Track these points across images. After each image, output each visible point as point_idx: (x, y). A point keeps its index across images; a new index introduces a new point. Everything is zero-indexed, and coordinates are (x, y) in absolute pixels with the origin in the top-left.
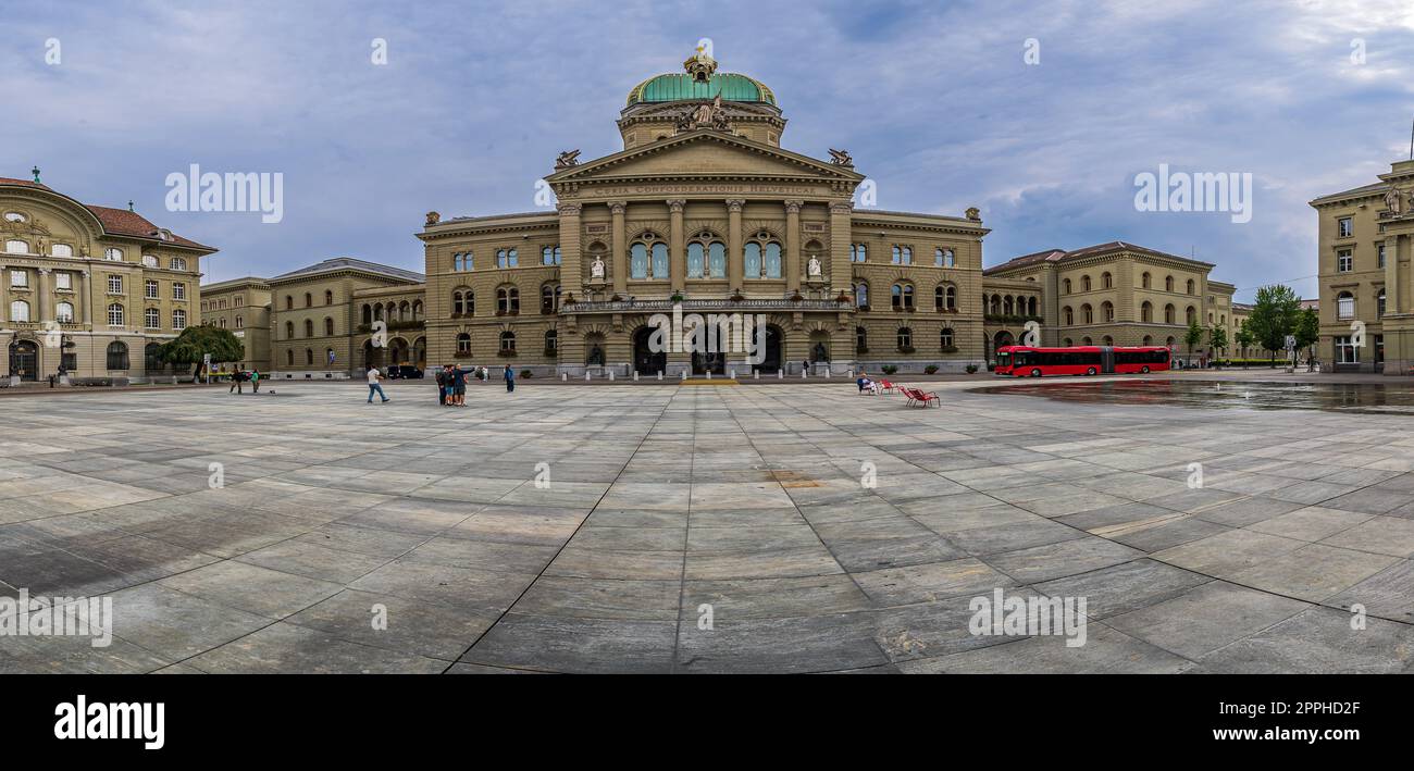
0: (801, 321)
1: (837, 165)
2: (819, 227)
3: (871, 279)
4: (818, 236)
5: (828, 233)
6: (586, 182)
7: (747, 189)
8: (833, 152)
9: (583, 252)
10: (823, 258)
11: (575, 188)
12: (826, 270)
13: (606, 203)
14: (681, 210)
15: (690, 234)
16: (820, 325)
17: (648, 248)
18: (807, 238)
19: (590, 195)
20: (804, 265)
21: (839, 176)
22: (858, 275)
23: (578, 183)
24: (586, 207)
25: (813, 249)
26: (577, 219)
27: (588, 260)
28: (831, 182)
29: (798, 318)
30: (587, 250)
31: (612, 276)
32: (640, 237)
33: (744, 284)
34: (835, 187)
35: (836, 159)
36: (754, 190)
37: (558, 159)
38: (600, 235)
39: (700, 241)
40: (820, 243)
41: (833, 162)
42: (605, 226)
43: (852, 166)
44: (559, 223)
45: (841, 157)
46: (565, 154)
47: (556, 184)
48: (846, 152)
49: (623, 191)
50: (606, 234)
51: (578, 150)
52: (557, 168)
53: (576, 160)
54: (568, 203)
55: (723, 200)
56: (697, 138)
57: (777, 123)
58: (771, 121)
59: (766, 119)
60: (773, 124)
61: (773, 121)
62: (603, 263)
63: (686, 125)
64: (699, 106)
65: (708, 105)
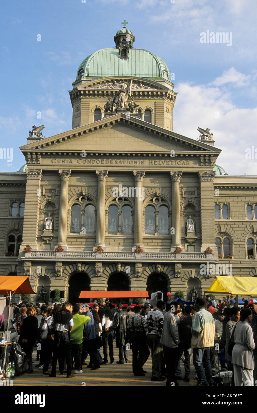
1: (204, 141)
2: (193, 193)
3: (232, 234)
4: (193, 199)
5: (199, 197)
7: (146, 162)
8: (201, 130)
9: (39, 209)
10: (196, 218)
11: (39, 157)
12: (198, 229)
13: (58, 171)
14: (105, 179)
15: (110, 199)
16: (193, 274)
17: (83, 208)
18: (185, 202)
19: (47, 163)
20: (184, 224)
21: (204, 150)
22: (222, 231)
23: (42, 153)
24: (46, 173)
25: (189, 210)
26: (38, 182)
27: (43, 216)
28: (200, 155)
29: (179, 268)
30: (42, 207)
31: (57, 230)
32: (78, 199)
33: (143, 239)
34: (202, 159)
35: (203, 135)
36: (151, 163)
37: (30, 132)
38: (52, 196)
39: (116, 204)
40: (193, 206)
41: (200, 139)
42: (55, 190)
43: (214, 142)
44: (26, 182)
45: (205, 134)
46: (35, 128)
47: (27, 152)
48: (209, 130)
49: (69, 161)
50: (56, 196)
51: (44, 125)
52: (28, 139)
53: (41, 134)
54: (32, 169)
55: (131, 171)
56: (116, 121)
57: (171, 97)
58: (166, 95)
59: (163, 94)
60: (168, 98)
61: (168, 95)
62: (52, 219)
63: (111, 109)
64: (119, 93)
65: (124, 92)
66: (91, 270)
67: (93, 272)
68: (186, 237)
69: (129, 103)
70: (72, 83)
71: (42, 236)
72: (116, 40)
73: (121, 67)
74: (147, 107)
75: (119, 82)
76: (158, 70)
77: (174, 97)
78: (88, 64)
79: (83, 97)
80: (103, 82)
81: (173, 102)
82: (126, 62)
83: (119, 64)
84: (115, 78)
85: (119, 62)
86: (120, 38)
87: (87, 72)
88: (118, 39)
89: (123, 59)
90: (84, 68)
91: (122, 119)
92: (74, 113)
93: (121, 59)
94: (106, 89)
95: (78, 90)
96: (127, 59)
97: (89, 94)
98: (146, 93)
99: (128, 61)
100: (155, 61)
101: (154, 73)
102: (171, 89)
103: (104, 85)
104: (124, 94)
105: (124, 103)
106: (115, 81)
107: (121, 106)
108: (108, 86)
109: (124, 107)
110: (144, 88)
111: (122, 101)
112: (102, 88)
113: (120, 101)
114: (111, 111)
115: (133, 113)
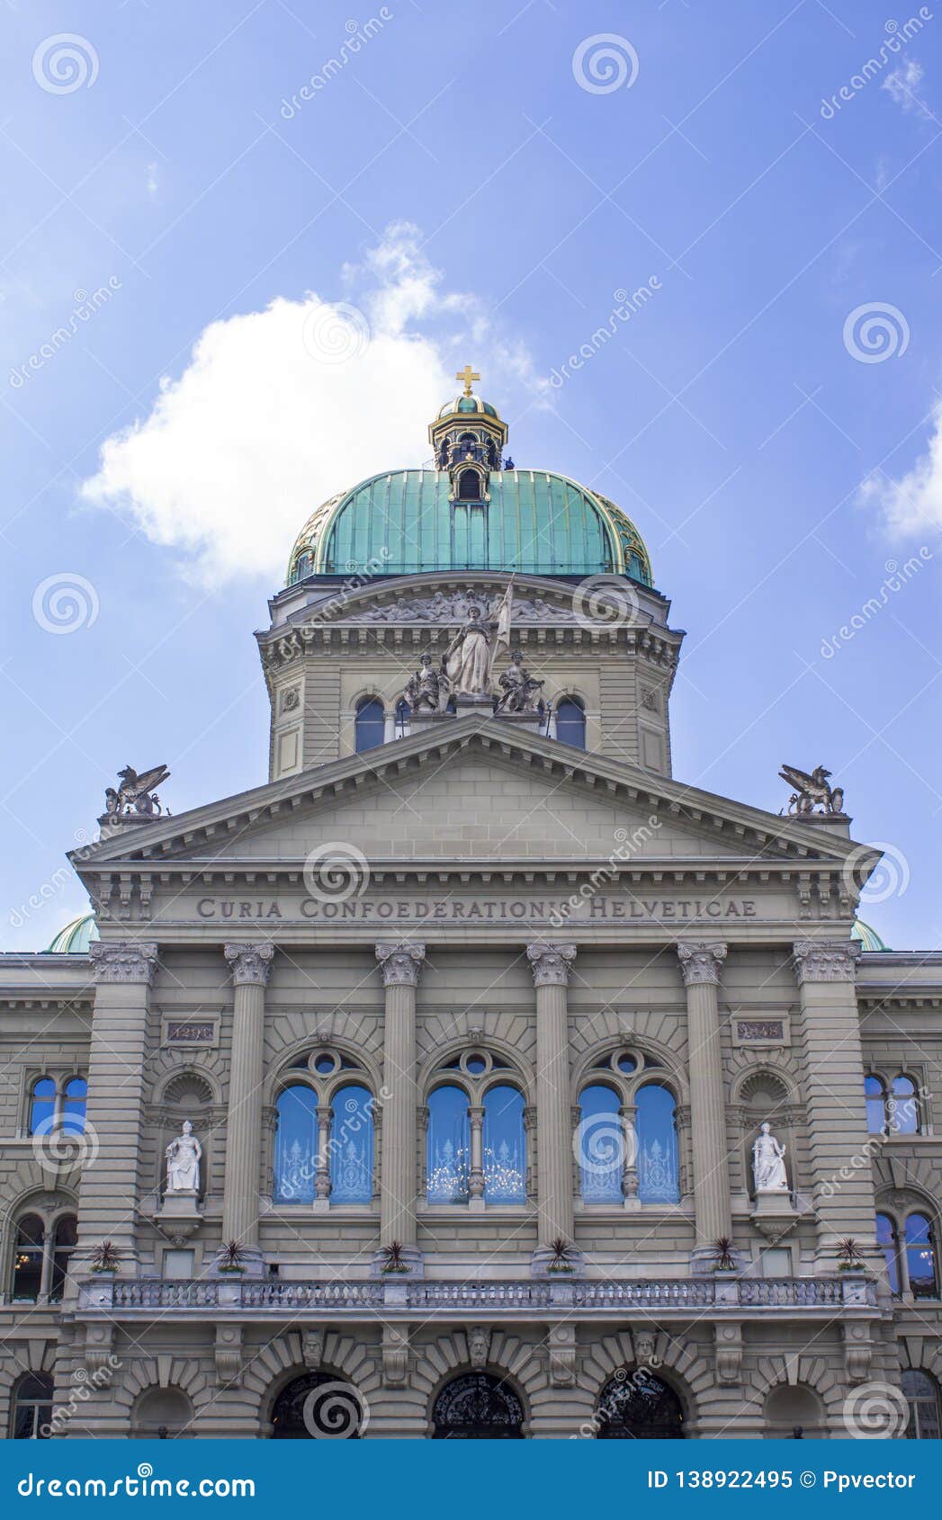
0: (735, 1354)
1: (805, 819)
2: (773, 1029)
3: (938, 1194)
4: (774, 1056)
5: (798, 1046)
6: (176, 877)
8: (790, 775)
9: (146, 1104)
10: (792, 1132)
11: (146, 891)
12: (799, 1178)
13: (220, 949)
14: (412, 979)
15: (433, 1058)
16: (792, 1367)
17: (323, 1099)
18: (744, 1067)
19: (181, 918)
20: (740, 1157)
21: (813, 854)
22: (899, 1183)
23: (156, 878)
24: (169, 954)
25: (761, 1100)
26: (139, 995)
27: (160, 1134)
28: (795, 876)
29: (729, 1346)
30: (157, 1098)
31: (220, 1192)
32: (302, 1063)
33: (577, 1225)
34: (804, 889)
35: (802, 797)
36: (598, 912)
37: (110, 792)
38: (197, 1052)
39: (460, 1079)
40: (778, 1081)
41: (794, 810)
42: (212, 1024)
43: (847, 821)
44: (94, 995)
45: (813, 791)
46: (129, 776)
47: (97, 874)
48: (828, 774)
49: (266, 909)
50: (212, 1049)
51: (164, 767)
52: (103, 821)
53: (156, 800)
54: (123, 941)
55: (519, 945)
56: (455, 745)
57: (659, 648)
58: (641, 643)
59: (629, 637)
60: (650, 652)
61: (647, 643)
62: (198, 1147)
63: (431, 699)
64: (461, 635)
65: (482, 633)
66: (362, 1358)
67: (372, 1370)
68: (754, 1215)
69: (504, 676)
70: (269, 601)
71: (156, 1219)
72: (436, 437)
73: (461, 537)
74: (566, 689)
75: (452, 596)
76: (604, 545)
77: (672, 650)
78: (331, 529)
79: (311, 653)
80: (393, 597)
81: (667, 668)
82: (478, 518)
83: (452, 527)
84: (438, 579)
85: (452, 517)
86: (451, 432)
87: (328, 558)
88: (443, 435)
89: (469, 506)
90: (314, 542)
91: (476, 739)
92: (277, 717)
93: (458, 509)
94: (404, 624)
95: (294, 627)
96: (483, 507)
97: (336, 641)
98: (560, 635)
99: (486, 515)
100: (594, 515)
101: (590, 557)
102: (658, 619)
103: (393, 606)
104: (481, 638)
105: (482, 673)
106: (438, 590)
107: (472, 686)
108: (411, 609)
109: (483, 691)
110: (553, 616)
111: (473, 665)
112: (386, 619)
113: (469, 665)
114: (433, 707)
115: (519, 714)
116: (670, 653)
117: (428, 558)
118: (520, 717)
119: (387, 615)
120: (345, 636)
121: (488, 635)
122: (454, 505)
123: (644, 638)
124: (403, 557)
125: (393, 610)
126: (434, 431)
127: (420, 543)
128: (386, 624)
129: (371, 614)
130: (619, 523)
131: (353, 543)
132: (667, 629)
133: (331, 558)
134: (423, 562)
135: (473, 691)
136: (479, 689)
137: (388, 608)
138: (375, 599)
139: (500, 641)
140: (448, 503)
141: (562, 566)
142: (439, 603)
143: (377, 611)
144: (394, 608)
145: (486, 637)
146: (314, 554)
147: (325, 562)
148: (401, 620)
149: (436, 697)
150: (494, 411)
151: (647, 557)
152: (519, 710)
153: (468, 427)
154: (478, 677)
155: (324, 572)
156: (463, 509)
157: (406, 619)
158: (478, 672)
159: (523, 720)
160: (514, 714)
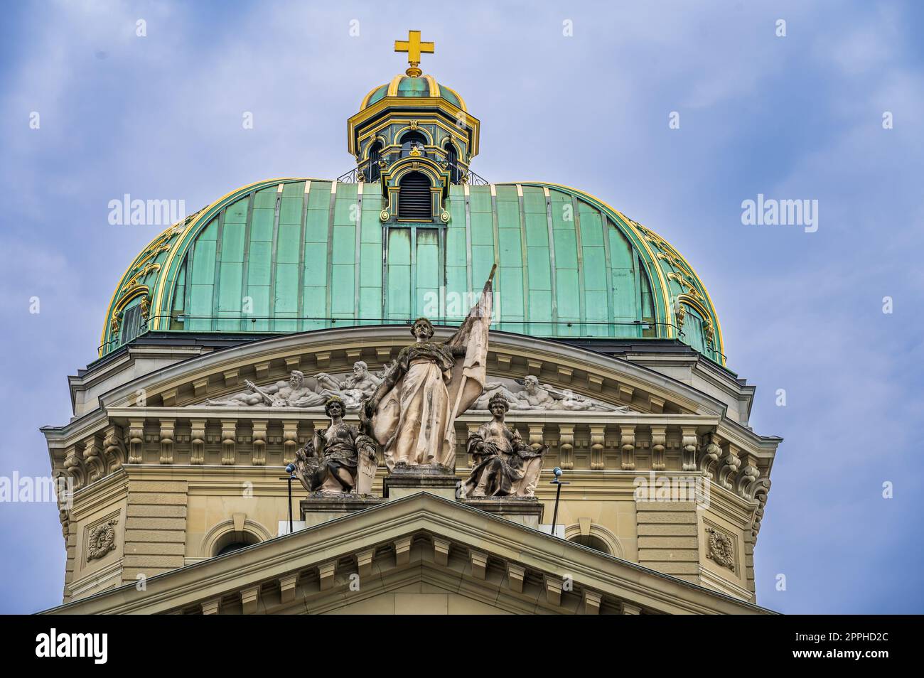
56: (385, 551)
57: (735, 461)
58: (706, 452)
59: (686, 439)
60: (719, 468)
61: (716, 450)
63: (343, 474)
64: (400, 367)
65: (438, 362)
70: (70, 379)
72: (360, 139)
73: (398, 277)
74: (579, 527)
75: (383, 369)
76: (642, 294)
77: (760, 467)
78: (181, 260)
79: (140, 459)
80: (281, 368)
81: (749, 497)
82: (428, 247)
83: (384, 260)
84: (359, 340)
85: (385, 246)
86: (387, 128)
87: (173, 307)
88: (372, 134)
89: (413, 230)
90: (150, 283)
91: (422, 540)
92: (77, 570)
93: (394, 234)
94: (300, 412)
95: (110, 414)
96: (438, 229)
97: (182, 443)
98: (567, 436)
99: (443, 245)
100: (624, 246)
101: (617, 313)
102: (732, 414)
103: (282, 383)
104: (435, 371)
105: (435, 430)
106: (360, 358)
107: (418, 453)
108: (312, 390)
109: (435, 461)
110: (555, 405)
111: (419, 417)
112: (270, 405)
113: (412, 416)
114: (346, 487)
115: (502, 501)
116: (754, 471)
117: (344, 309)
118: (504, 505)
119: (271, 398)
120: (198, 431)
121: (446, 365)
122: (388, 226)
123: (710, 442)
124: (301, 308)
125: (282, 391)
126: (357, 130)
127: (329, 286)
128: (269, 412)
129: (243, 396)
130: (667, 261)
131: (217, 285)
132: (748, 432)
133: (178, 307)
134: (334, 316)
135: (419, 461)
136: (431, 457)
137: (274, 387)
138: (250, 372)
139: (468, 379)
140: (379, 225)
141: (569, 325)
142: (360, 380)
143: (254, 391)
144: (283, 387)
145: (444, 370)
146: (149, 302)
147: (167, 313)
148: (295, 406)
149: (353, 471)
150: (457, 98)
151: (714, 318)
152: (502, 494)
153: (415, 121)
154: (428, 436)
155: (165, 328)
156: (403, 233)
157: (303, 406)
158: (428, 427)
159: (509, 509)
160: (493, 500)
